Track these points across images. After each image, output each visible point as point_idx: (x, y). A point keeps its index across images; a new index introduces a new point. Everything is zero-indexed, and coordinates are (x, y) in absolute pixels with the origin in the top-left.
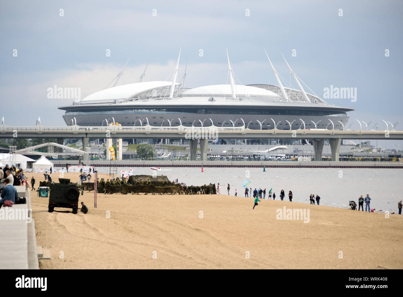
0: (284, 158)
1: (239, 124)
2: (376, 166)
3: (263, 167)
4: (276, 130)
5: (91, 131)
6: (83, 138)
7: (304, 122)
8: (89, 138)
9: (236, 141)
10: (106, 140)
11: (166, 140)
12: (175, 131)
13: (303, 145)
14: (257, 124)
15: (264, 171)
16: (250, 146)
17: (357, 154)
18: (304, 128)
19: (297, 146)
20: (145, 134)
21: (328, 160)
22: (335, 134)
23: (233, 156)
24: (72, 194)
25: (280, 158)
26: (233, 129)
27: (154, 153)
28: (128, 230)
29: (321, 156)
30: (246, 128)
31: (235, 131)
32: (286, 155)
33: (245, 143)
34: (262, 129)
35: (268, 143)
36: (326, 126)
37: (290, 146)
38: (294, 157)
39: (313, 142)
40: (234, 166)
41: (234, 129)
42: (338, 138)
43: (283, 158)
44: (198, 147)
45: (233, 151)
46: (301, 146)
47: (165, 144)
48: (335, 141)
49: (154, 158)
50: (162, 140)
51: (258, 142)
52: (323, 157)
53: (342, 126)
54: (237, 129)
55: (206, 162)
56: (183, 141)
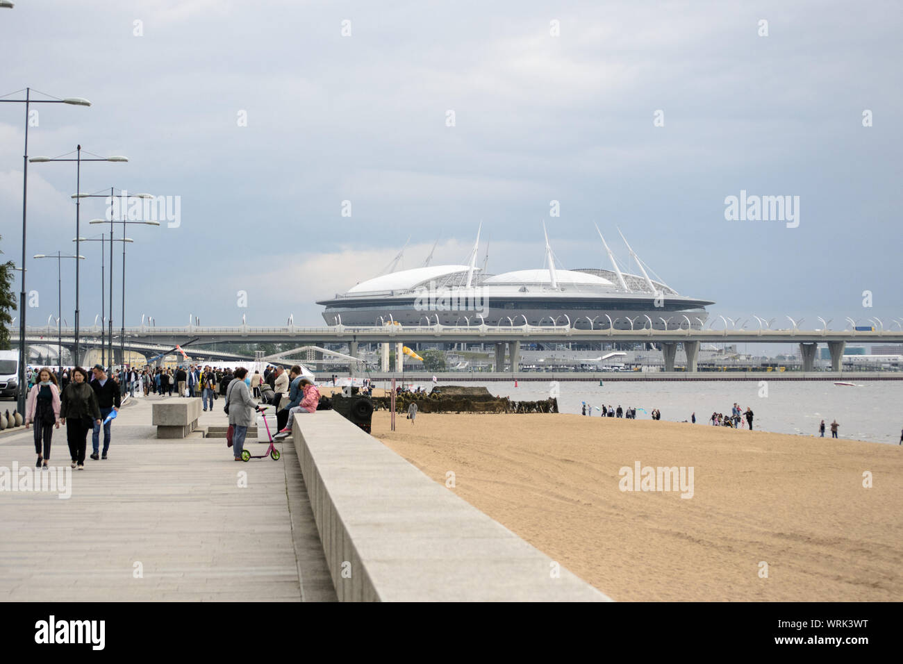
0: (623, 368)
1: (561, 322)
2: (747, 377)
3: (599, 381)
4: (612, 331)
5: (361, 332)
6: (350, 343)
7: (650, 320)
8: (359, 342)
9: (557, 345)
10: (380, 346)
11: (462, 344)
12: (475, 332)
13: (647, 350)
14: (587, 322)
15: (601, 385)
16: (576, 352)
17: (720, 363)
18: (649, 328)
19: (639, 353)
20: (433, 336)
22: (692, 335)
23: (553, 365)
24: (363, 409)
25: (617, 368)
27: (446, 362)
28: (459, 461)
29: (673, 365)
30: (572, 327)
31: (556, 332)
32: (625, 364)
33: (569, 349)
34: (594, 329)
35: (600, 349)
37: (630, 352)
38: (637, 367)
39: (662, 346)
41: (555, 330)
42: (695, 341)
43: (621, 368)
44: (506, 354)
45: (553, 359)
46: (644, 352)
47: (460, 350)
48: (691, 344)
49: (446, 369)
50: (456, 345)
51: (588, 347)
52: (676, 367)
53: (701, 325)
54: (559, 329)
55: (517, 374)
56: (485, 347)
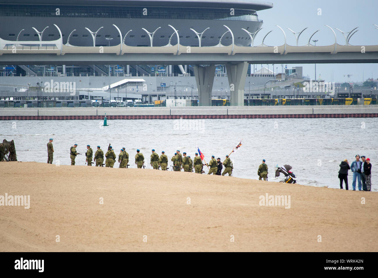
0: (140, 101)
1: (50, 35)
2: (315, 115)
3: (103, 119)
4: (123, 47)
7: (176, 31)
9: (44, 69)
13: (175, 75)
14: (86, 36)
16: (73, 78)
17: (278, 92)
18: (176, 43)
19: (163, 79)
21: (224, 103)
22: (236, 54)
23: (39, 98)
25: (131, 101)
26: (39, 45)
29: (210, 96)
30: (64, 42)
31: (43, 50)
32: (143, 96)
33: (62, 73)
34: (96, 46)
35: (108, 73)
36: (219, 39)
37: (150, 78)
38: (159, 99)
39: (195, 69)
40: (42, 116)
41: (41, 46)
42: (243, 62)
43: (137, 101)
45: (40, 88)
46: (170, 77)
48: (236, 67)
51: (89, 71)
52: (214, 98)
53: (250, 38)
54: (46, 45)
